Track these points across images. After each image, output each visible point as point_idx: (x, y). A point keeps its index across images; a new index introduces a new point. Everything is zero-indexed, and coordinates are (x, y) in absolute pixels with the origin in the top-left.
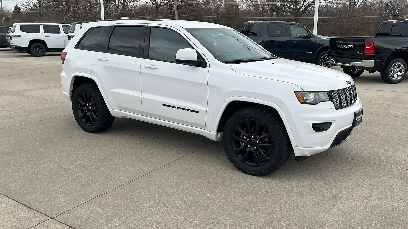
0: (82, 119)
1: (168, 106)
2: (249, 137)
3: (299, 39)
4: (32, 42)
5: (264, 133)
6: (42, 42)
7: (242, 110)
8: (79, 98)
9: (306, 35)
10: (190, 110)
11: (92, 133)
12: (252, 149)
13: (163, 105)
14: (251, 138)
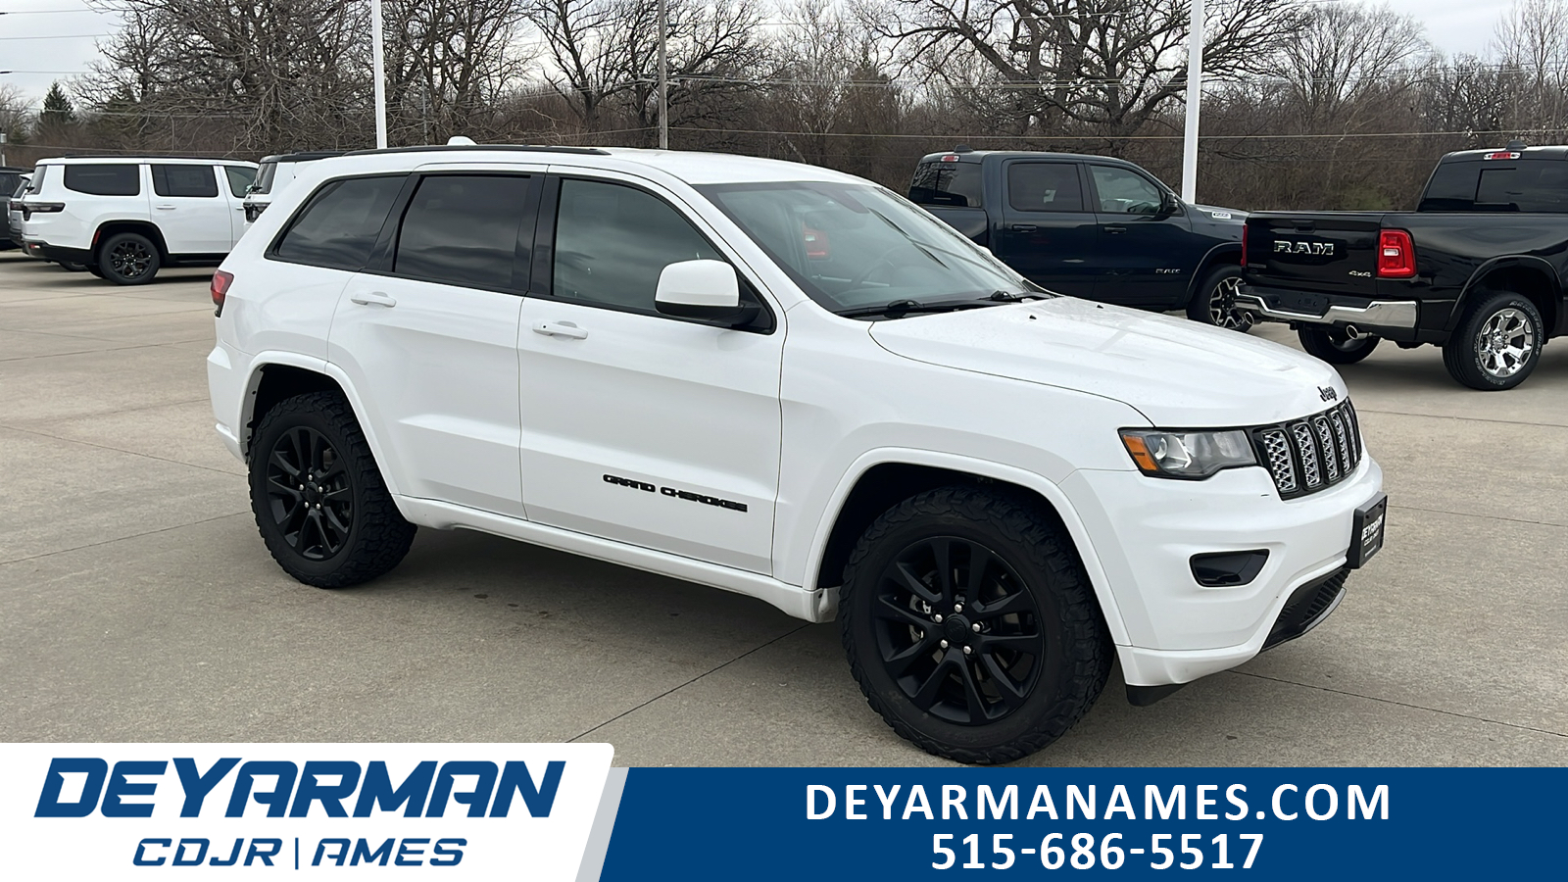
0: (288, 531)
1: (624, 482)
2: (945, 607)
3: (1129, 220)
4: (108, 231)
5: (1001, 591)
6: (148, 231)
7: (915, 500)
8: (277, 449)
9: (1156, 204)
10: (709, 501)
11: (324, 587)
12: (955, 655)
13: (605, 478)
14: (953, 611)
